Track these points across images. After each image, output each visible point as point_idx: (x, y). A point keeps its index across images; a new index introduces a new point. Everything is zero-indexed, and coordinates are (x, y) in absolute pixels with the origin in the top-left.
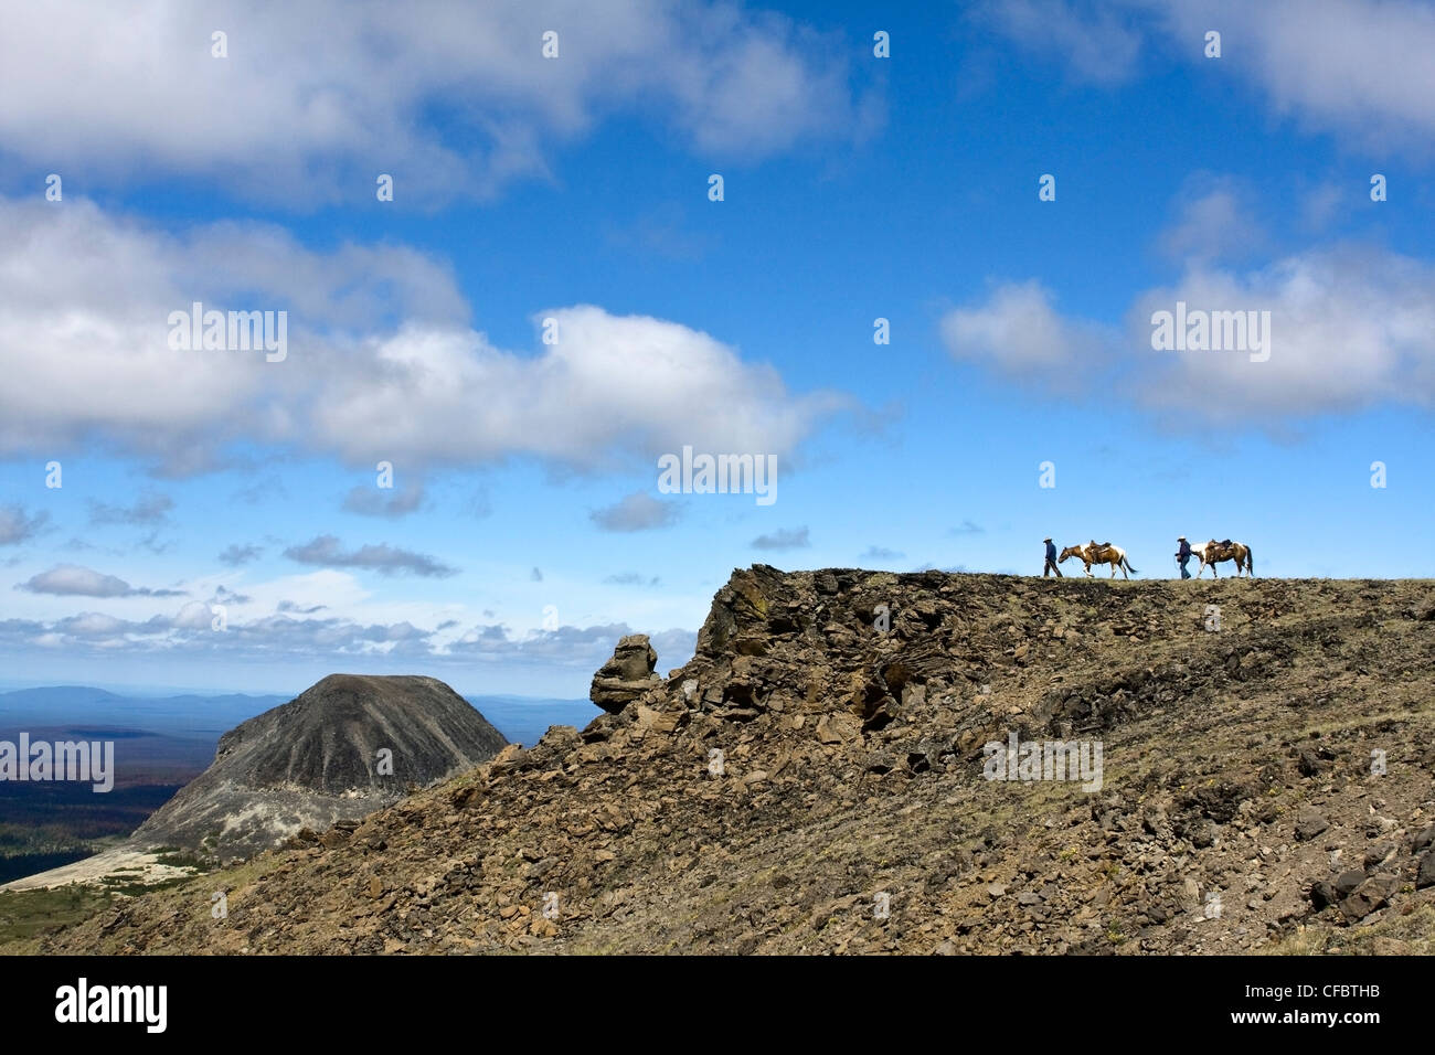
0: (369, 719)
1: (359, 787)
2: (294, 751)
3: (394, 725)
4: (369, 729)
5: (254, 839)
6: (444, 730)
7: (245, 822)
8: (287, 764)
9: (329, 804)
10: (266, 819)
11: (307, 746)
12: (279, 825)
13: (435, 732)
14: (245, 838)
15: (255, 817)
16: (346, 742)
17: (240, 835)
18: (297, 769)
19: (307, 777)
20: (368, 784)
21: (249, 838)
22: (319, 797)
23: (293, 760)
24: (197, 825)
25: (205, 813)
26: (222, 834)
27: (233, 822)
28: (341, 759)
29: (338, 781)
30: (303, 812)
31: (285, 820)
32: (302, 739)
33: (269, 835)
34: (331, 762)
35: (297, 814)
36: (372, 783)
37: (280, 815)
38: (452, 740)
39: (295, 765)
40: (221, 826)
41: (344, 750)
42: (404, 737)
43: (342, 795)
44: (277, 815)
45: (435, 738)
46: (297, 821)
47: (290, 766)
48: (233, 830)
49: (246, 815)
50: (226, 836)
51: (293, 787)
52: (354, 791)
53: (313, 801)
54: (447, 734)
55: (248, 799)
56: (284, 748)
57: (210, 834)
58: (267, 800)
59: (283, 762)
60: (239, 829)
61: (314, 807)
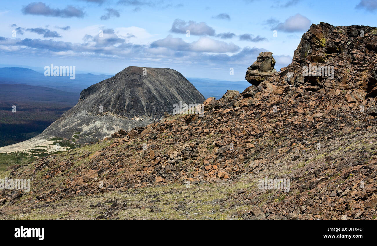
0: (145, 86)
1: (140, 115)
2: (113, 99)
3: (156, 89)
4: (145, 91)
5: (95, 136)
6: (178, 92)
7: (91, 128)
8: (110, 105)
9: (127, 122)
10: (100, 128)
11: (118, 97)
12: (105, 131)
13: (173, 93)
14: (91, 135)
15: (95, 127)
16: (135, 96)
17: (89, 134)
18: (113, 107)
19: (118, 110)
20: (144, 114)
21: (93, 136)
22: (123, 119)
23: (112, 103)
24: (71, 129)
25: (74, 124)
26: (81, 133)
27: (85, 128)
28: (132, 103)
29: (131, 112)
30: (116, 125)
31: (108, 129)
32: (116, 94)
33: (101, 134)
34: (129, 104)
35: (113, 126)
36: (146, 114)
37: (106, 126)
38: (181, 97)
39: (113, 105)
40: (81, 130)
41: (134, 99)
42: (160, 95)
43: (133, 119)
44: (104, 126)
45: (174, 96)
46: (113, 129)
47: (111, 105)
48: (86, 132)
49: (92, 125)
50: (83, 135)
51: (112, 115)
52: (138, 117)
53: (121, 121)
54: (179, 94)
55: (93, 119)
56: (108, 97)
57: (76, 133)
58: (100, 119)
59: (107, 103)
60: (88, 132)
61: (121, 123)
